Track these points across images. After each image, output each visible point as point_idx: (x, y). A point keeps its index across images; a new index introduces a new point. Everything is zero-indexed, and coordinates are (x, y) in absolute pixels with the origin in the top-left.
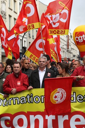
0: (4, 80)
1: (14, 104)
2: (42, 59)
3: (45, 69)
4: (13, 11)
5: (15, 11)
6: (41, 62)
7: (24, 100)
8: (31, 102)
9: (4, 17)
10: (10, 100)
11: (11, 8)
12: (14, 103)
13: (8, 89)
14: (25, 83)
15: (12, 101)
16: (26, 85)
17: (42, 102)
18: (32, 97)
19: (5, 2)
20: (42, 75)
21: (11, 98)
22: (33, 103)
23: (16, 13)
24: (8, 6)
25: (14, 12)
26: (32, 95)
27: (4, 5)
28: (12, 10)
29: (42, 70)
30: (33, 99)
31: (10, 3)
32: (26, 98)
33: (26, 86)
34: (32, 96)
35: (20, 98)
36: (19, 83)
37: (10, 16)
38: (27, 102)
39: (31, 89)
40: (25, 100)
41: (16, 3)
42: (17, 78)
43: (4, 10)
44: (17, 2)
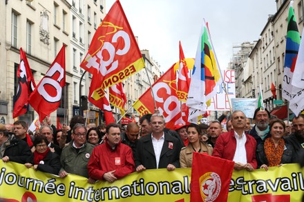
0: (88, 155)
1: (109, 199)
2: (156, 117)
3: (163, 136)
4: (61, 30)
5: (66, 31)
6: (155, 123)
7: (127, 192)
8: (141, 194)
9: (46, 41)
10: (103, 191)
11: (57, 24)
12: (110, 197)
13: (97, 172)
14: (128, 161)
15: (106, 193)
16: (132, 165)
17: (160, 194)
18: (142, 185)
19: (48, 14)
20: (158, 146)
21: (103, 189)
22: (144, 194)
23: (67, 35)
24: (52, 21)
25: (64, 32)
26: (142, 181)
27: (45, 19)
28: (59, 29)
29: (158, 137)
30: (145, 189)
31: (55, 16)
32: (132, 187)
33: (131, 167)
34: (143, 183)
35: (121, 188)
36: (118, 161)
37: (56, 40)
38: (132, 194)
39: (143, 170)
40: (129, 190)
41: (66, 16)
42: (114, 151)
43: (45, 28)
44: (68, 14)
